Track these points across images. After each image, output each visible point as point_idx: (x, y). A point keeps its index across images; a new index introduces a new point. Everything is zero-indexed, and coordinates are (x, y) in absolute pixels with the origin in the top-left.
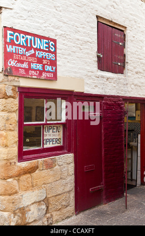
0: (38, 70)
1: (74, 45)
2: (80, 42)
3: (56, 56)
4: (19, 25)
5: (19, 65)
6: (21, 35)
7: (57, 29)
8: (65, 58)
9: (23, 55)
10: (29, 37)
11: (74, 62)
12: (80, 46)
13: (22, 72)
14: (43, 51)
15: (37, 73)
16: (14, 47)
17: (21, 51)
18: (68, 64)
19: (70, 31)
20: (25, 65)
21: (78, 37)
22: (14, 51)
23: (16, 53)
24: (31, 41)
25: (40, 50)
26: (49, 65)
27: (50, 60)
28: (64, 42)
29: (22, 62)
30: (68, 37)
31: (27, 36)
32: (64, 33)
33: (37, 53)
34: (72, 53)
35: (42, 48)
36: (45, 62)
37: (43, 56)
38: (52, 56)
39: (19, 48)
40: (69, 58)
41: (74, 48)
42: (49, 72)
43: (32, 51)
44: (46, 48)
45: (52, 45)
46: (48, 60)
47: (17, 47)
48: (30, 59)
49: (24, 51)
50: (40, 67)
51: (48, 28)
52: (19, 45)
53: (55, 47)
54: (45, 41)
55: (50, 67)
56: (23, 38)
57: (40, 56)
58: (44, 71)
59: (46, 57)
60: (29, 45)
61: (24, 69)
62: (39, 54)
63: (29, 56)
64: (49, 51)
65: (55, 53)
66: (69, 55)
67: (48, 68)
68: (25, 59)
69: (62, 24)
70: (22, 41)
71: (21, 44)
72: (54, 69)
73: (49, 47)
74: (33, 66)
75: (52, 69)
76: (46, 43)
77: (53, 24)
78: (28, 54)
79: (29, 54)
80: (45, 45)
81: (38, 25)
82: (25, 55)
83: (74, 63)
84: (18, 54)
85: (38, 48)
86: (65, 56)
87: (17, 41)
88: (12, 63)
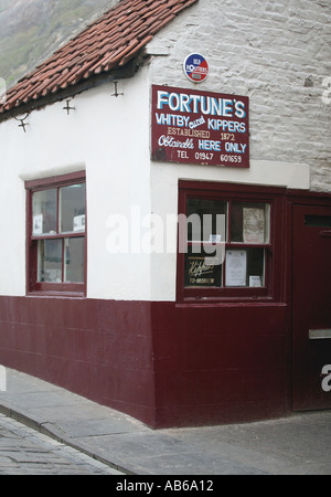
0: (213, 151)
1: (287, 103)
2: (301, 96)
3: (247, 126)
4: (179, 80)
5: (177, 144)
6: (182, 95)
7: (252, 77)
8: (268, 128)
9: (184, 127)
10: (195, 97)
11: (288, 133)
12: (300, 104)
13: (183, 155)
14: (222, 118)
15: (209, 156)
16: (169, 116)
17: (182, 121)
18: (275, 139)
19: (279, 80)
20: (188, 144)
21: (296, 88)
22: (169, 123)
23: (172, 126)
24: (199, 103)
25: (216, 117)
26: (233, 142)
27: (236, 133)
28: (265, 100)
29: (183, 139)
30: (273, 90)
31: (192, 96)
32: (265, 83)
33: (210, 123)
34: (284, 119)
35: (219, 114)
36: (225, 136)
37: (221, 128)
38: (239, 127)
39: (178, 116)
40: (278, 126)
41: (288, 110)
42: (233, 153)
43: (202, 121)
44: (229, 112)
45: (240, 107)
46: (231, 133)
47: (174, 116)
48: (198, 134)
49: (187, 121)
50: (215, 145)
51: (233, 78)
52: (178, 112)
53: (246, 109)
54: (225, 101)
55: (236, 145)
56: (185, 99)
57: (216, 127)
58: (223, 152)
59: (227, 128)
60: (195, 111)
61: (187, 150)
62: (213, 123)
63: (195, 129)
64: (235, 118)
65: (246, 120)
66: (277, 121)
67: (232, 147)
68: (187, 133)
69: (261, 68)
70: (182, 104)
71: (182, 110)
72: (243, 147)
73: (234, 110)
74: (202, 144)
75: (240, 148)
76: (228, 105)
77: (243, 71)
78: (193, 125)
79: (195, 126)
80: (225, 108)
81: (215, 74)
82: (188, 128)
83: (288, 137)
84: (176, 126)
85: (213, 113)
86: (268, 125)
87: (175, 105)
88: (165, 141)
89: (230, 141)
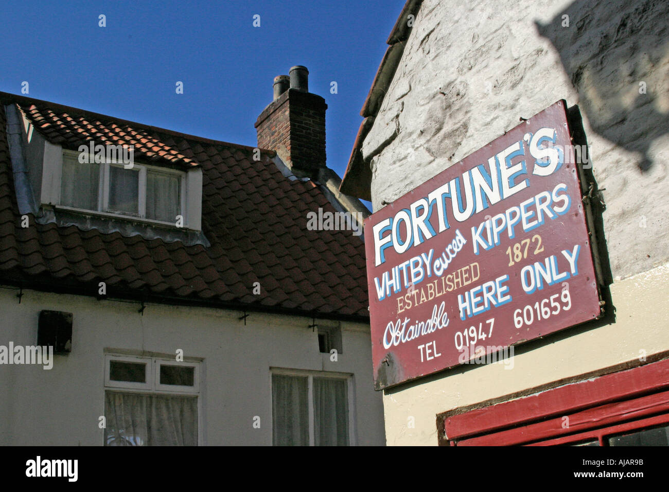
0: (493, 311)
5: (416, 331)
9: (425, 281)
10: (440, 193)
13: (429, 354)
14: (502, 206)
15: (486, 329)
16: (396, 271)
17: (419, 269)
20: (438, 320)
22: (397, 287)
23: (403, 291)
24: (447, 203)
25: (489, 211)
26: (541, 259)
29: (426, 312)
33: (476, 237)
36: (516, 253)
37: (503, 234)
39: (413, 261)
42: (545, 292)
43: (458, 243)
46: (530, 233)
47: (405, 265)
48: (454, 282)
49: (428, 263)
50: (496, 292)
52: (413, 251)
55: (550, 261)
56: (421, 212)
57: (492, 240)
58: (519, 299)
59: (518, 226)
60: (442, 227)
61: (436, 334)
62: (484, 235)
63: (446, 272)
67: (540, 273)
68: (433, 292)
70: (417, 227)
71: (417, 241)
72: (572, 258)
74: (468, 303)
75: (563, 266)
78: (442, 264)
79: (445, 266)
82: (433, 277)
84: (411, 287)
85: (480, 209)
88: (393, 335)
89: (530, 261)
